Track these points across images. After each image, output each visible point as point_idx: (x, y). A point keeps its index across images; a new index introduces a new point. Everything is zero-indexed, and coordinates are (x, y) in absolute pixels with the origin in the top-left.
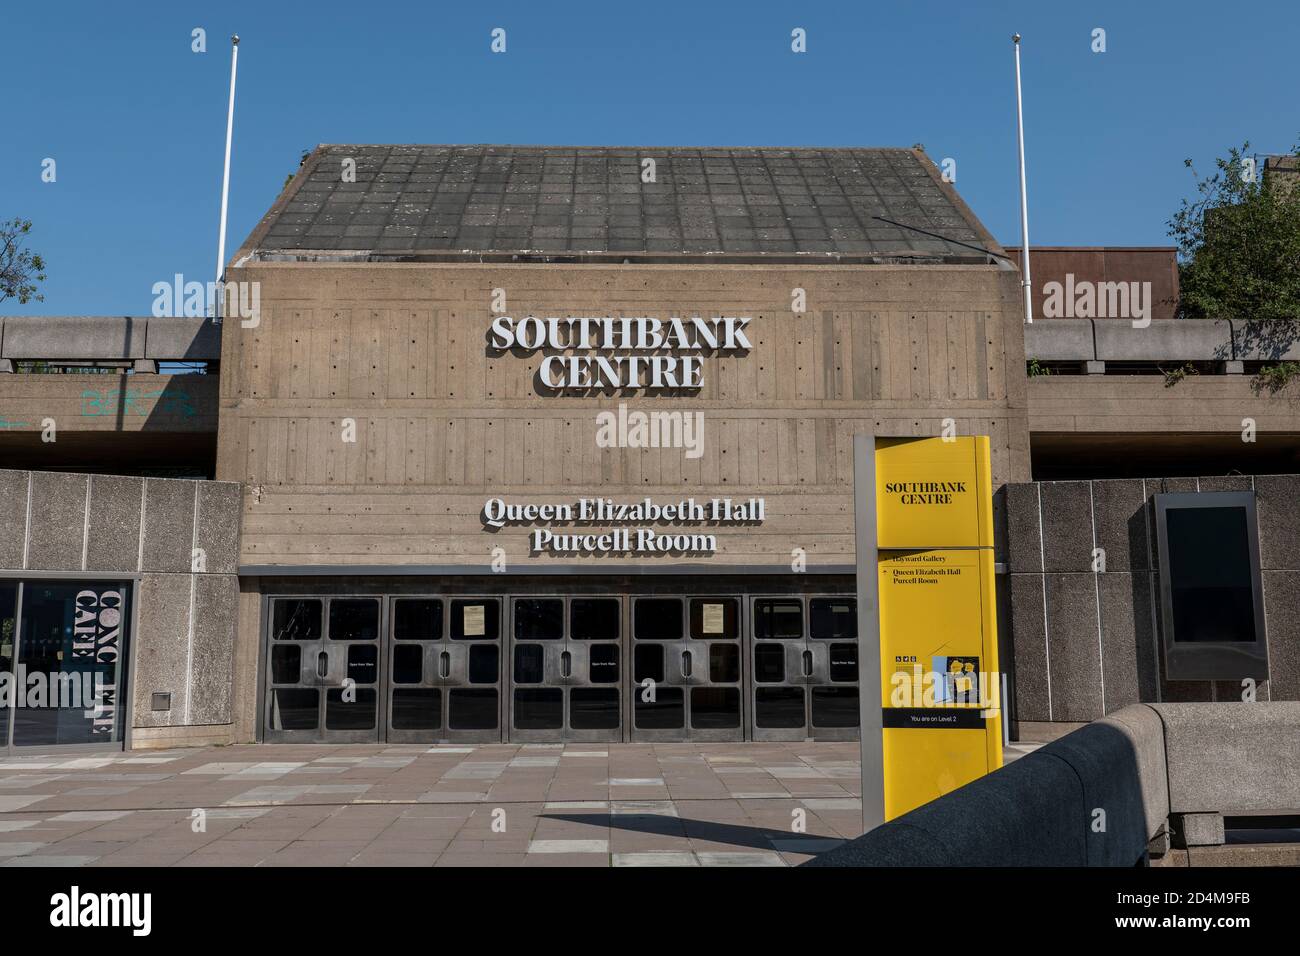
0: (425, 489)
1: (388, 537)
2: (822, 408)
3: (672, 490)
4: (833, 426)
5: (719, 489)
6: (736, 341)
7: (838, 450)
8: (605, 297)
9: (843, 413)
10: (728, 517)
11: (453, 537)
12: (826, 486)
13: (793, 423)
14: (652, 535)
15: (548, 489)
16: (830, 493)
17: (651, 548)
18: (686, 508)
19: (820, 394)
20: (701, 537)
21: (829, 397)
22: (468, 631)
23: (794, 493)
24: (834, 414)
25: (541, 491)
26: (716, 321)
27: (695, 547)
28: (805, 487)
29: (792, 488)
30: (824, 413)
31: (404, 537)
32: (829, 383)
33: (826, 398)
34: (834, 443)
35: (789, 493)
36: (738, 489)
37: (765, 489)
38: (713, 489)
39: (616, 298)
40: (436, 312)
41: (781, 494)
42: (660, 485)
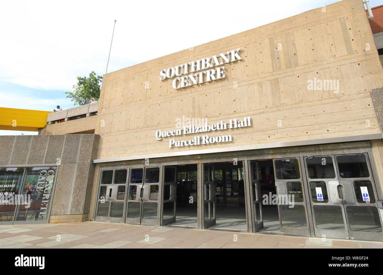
0: (141, 130)
1: (131, 147)
2: (272, 75)
3: (216, 118)
4: (278, 82)
5: (233, 115)
6: (236, 58)
7: (281, 91)
8: (193, 56)
9: (282, 76)
10: (236, 126)
11: (147, 145)
12: (277, 108)
13: (260, 84)
14: (207, 138)
16: (279, 110)
17: (207, 142)
18: (220, 125)
19: (271, 70)
20: (225, 136)
21: (275, 70)
23: (263, 113)
24: (278, 77)
25: (173, 126)
26: (228, 53)
27: (223, 141)
28: (268, 110)
29: (262, 111)
30: (274, 77)
31: (135, 147)
32: (274, 65)
33: (274, 71)
34: (279, 89)
35: (261, 113)
36: (240, 115)
37: (251, 113)
38: (231, 116)
39: (197, 55)
40: (148, 73)
41: (258, 114)
42: (211, 117)
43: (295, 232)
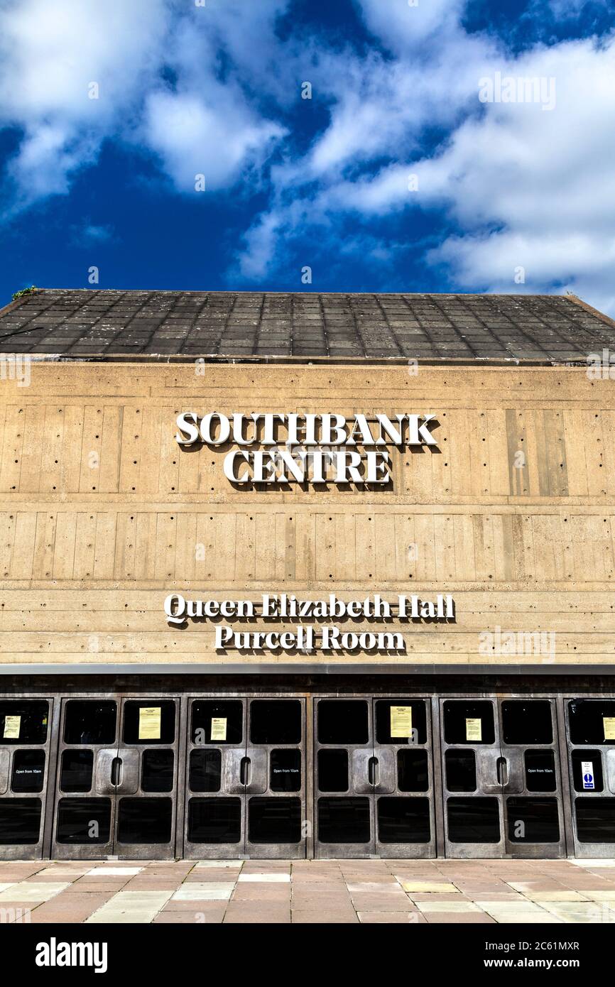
0: (104, 584)
1: (62, 634)
2: (508, 504)
3: (357, 586)
4: (520, 522)
5: (405, 585)
6: (421, 437)
7: (525, 546)
8: (290, 395)
9: (530, 510)
10: (415, 614)
11: (129, 634)
12: (515, 584)
13: (478, 518)
14: (336, 634)
15: (229, 585)
16: (518, 590)
17: (336, 645)
18: (372, 606)
19: (506, 490)
20: (387, 634)
21: (515, 493)
22: (143, 735)
23: (483, 590)
24: (520, 510)
25: (222, 587)
26: (400, 417)
27: (381, 646)
28: (493, 584)
29: (480, 585)
30: (511, 509)
31: (78, 634)
32: (514, 481)
33: (512, 494)
34: (521, 540)
35: (477, 590)
36: (425, 585)
37: (452, 585)
38: (399, 586)
39: (300, 395)
40: (122, 408)
41: (470, 591)
42: (345, 581)
43: (535, 852)
